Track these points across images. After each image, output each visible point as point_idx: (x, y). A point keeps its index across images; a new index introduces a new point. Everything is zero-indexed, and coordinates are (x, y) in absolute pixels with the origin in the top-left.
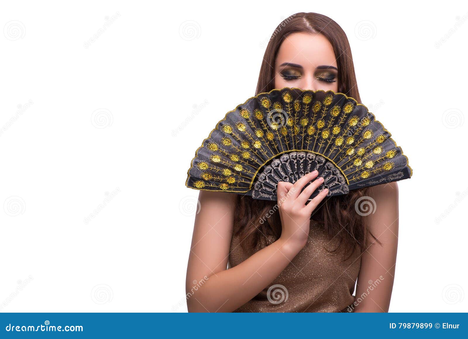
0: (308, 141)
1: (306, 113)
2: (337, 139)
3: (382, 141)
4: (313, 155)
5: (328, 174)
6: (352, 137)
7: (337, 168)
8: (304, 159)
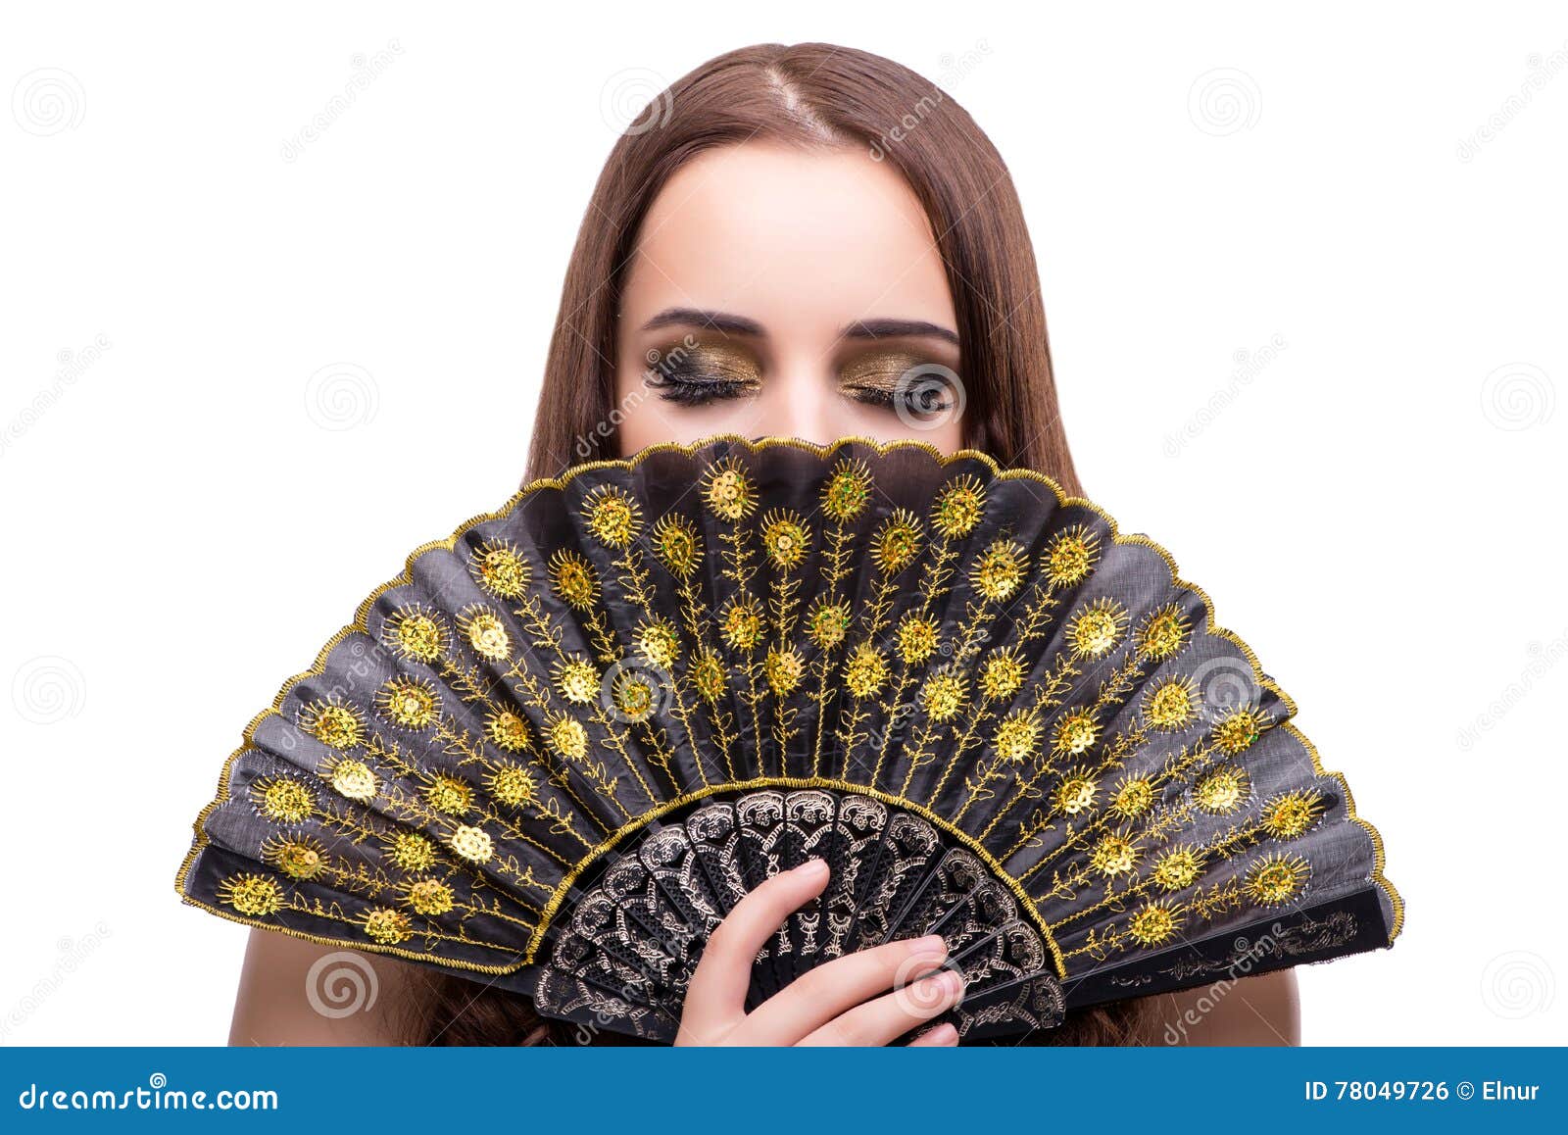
0: (846, 732)
1: (836, 575)
2: (1005, 725)
3: (1247, 741)
4: (872, 811)
5: (953, 918)
6: (1084, 717)
7: (1001, 881)
8: (827, 828)
